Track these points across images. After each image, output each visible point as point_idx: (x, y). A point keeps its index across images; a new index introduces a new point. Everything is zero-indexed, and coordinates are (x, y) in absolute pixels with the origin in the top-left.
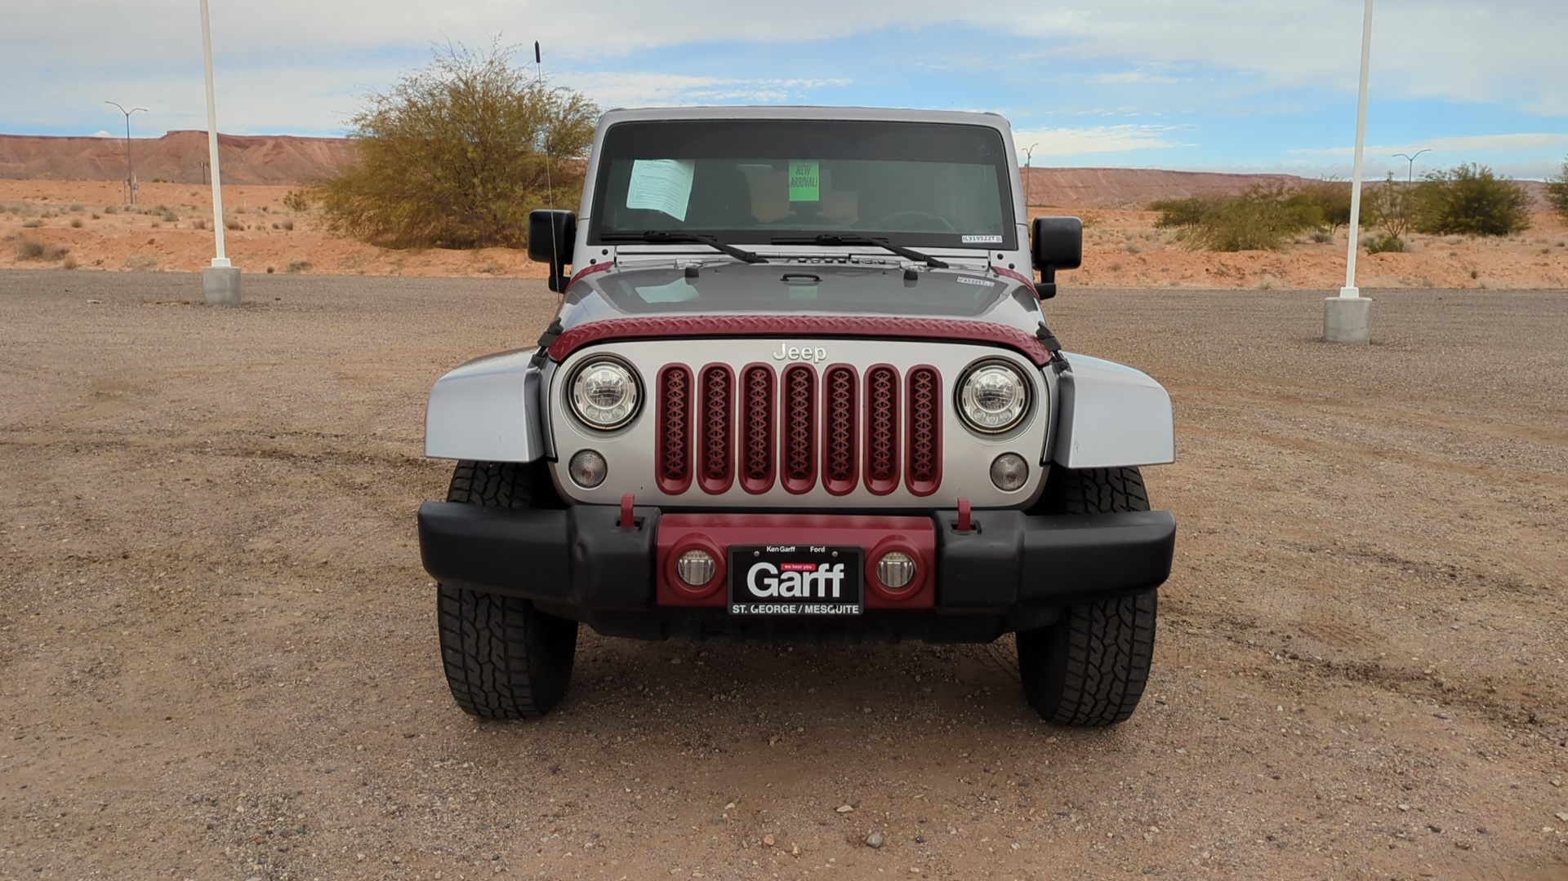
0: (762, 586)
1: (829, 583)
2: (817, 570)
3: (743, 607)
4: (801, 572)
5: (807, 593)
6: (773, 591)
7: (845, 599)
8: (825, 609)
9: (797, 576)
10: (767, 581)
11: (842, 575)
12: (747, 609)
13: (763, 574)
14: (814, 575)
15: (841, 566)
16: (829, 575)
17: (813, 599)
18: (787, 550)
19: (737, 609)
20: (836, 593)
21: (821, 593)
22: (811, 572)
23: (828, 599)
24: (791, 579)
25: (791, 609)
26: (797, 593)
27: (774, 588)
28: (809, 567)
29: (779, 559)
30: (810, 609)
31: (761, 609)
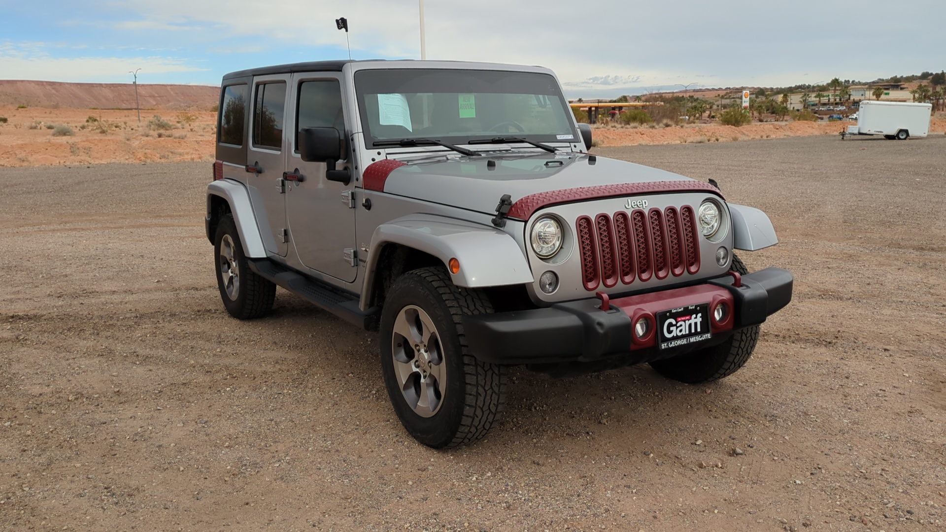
0: (670, 332)
1: (696, 324)
2: (691, 319)
3: (666, 344)
4: (684, 321)
5: (687, 332)
6: (674, 334)
7: (703, 332)
8: (698, 338)
9: (683, 323)
10: (671, 329)
11: (701, 319)
12: (668, 345)
13: (670, 325)
14: (690, 321)
15: (700, 315)
16: (696, 320)
17: (690, 335)
18: (680, 310)
19: (664, 346)
20: (699, 330)
21: (693, 331)
22: (689, 320)
23: (696, 333)
24: (681, 325)
25: (684, 342)
26: (683, 333)
27: (675, 332)
28: (688, 318)
29: (676, 316)
30: (693, 340)
31: (673, 344)
